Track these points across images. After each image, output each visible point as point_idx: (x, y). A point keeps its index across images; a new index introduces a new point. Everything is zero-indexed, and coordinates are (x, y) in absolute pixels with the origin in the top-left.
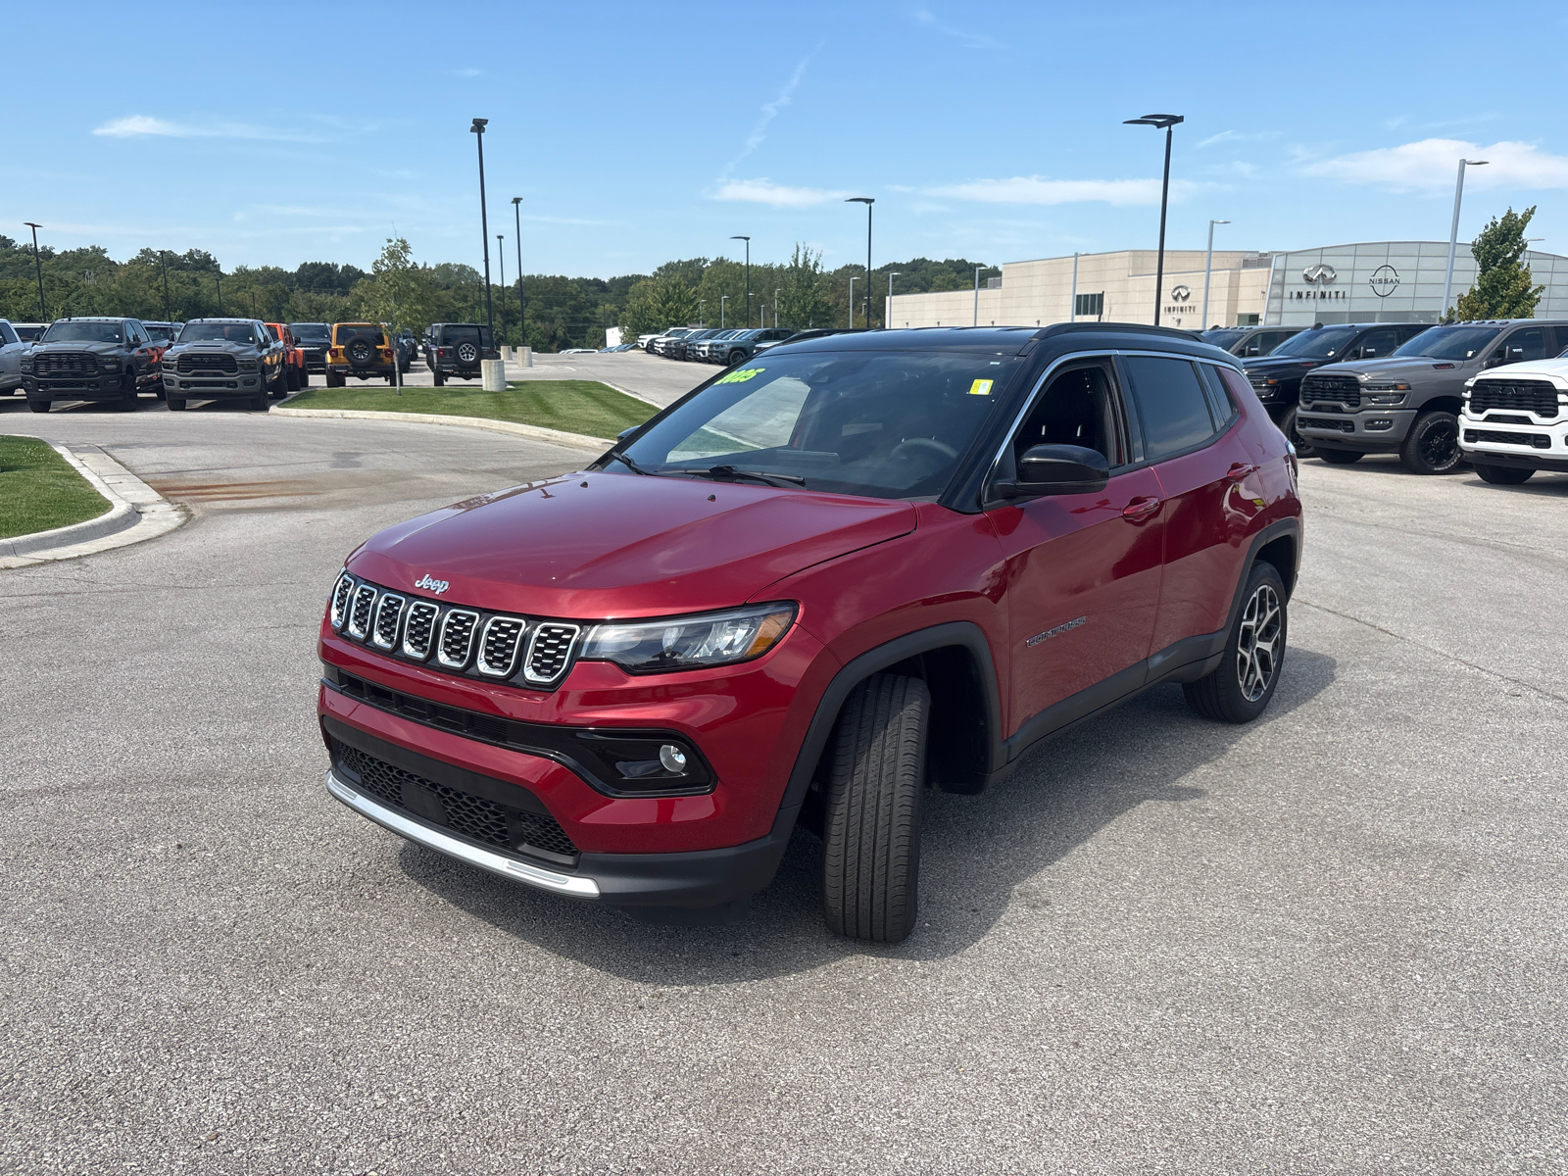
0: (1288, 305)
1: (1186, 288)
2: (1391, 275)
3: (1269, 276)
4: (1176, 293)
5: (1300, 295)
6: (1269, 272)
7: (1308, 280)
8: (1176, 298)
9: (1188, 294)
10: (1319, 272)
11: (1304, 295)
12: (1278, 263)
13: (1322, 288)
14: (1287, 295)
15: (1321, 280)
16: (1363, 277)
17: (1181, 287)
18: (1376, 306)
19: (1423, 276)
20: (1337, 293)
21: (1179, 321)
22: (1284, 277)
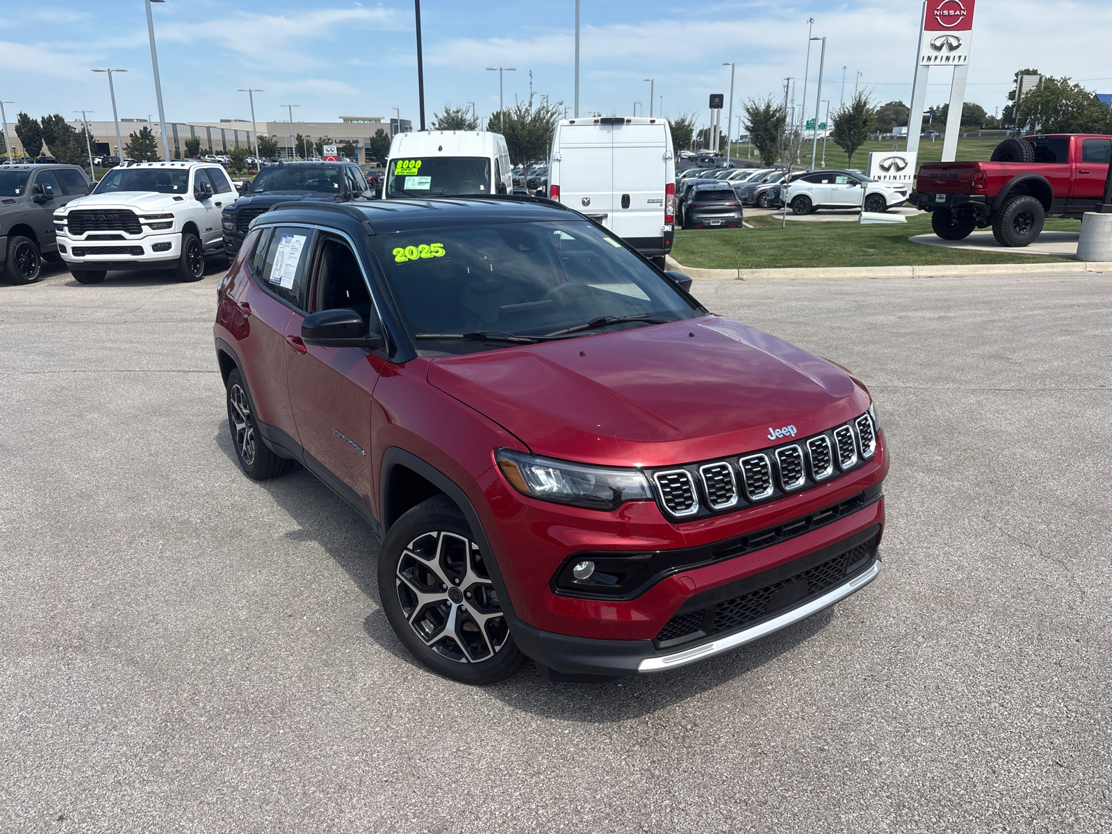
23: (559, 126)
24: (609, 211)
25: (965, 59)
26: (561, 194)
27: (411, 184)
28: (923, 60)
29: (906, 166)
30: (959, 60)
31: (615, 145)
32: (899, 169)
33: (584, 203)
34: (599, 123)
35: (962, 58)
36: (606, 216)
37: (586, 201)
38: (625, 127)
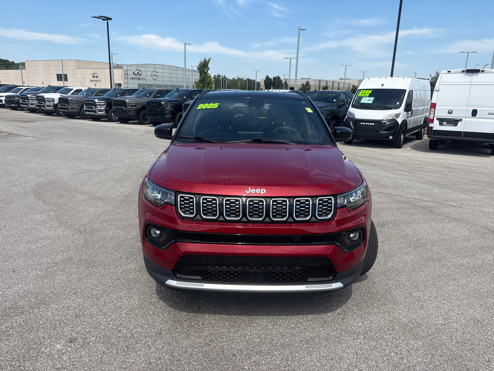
0: (130, 81)
1: (97, 74)
2: (156, 74)
3: (123, 72)
4: (93, 75)
5: (132, 78)
6: (123, 70)
7: (135, 74)
8: (93, 77)
9: (98, 76)
10: (137, 72)
11: (134, 78)
12: (125, 68)
13: (139, 77)
14: (129, 78)
15: (138, 74)
16: (149, 74)
17: (95, 73)
18: (153, 82)
19: (164, 75)
20: (143, 78)
21: (96, 85)
22: (127, 72)
23: (441, 74)
24: (464, 117)
26: (436, 107)
27: (365, 100)
31: (472, 84)
33: (449, 113)
34: (465, 72)
36: (461, 120)
37: (450, 111)
38: (480, 74)
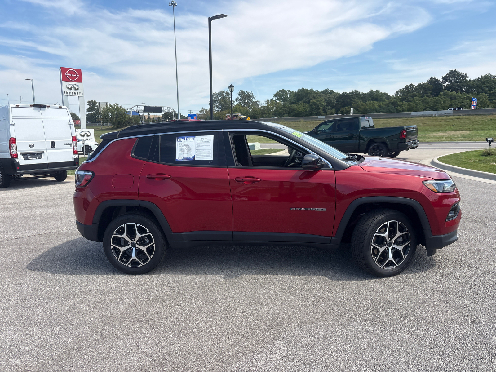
23: (11, 108)
24: (45, 150)
25: (82, 94)
26: (16, 142)
28: (65, 93)
29: (90, 135)
30: (80, 94)
31: (43, 118)
32: (88, 136)
33: (30, 146)
34: (33, 107)
35: (81, 94)
36: (43, 152)
37: (31, 144)
38: (47, 109)
